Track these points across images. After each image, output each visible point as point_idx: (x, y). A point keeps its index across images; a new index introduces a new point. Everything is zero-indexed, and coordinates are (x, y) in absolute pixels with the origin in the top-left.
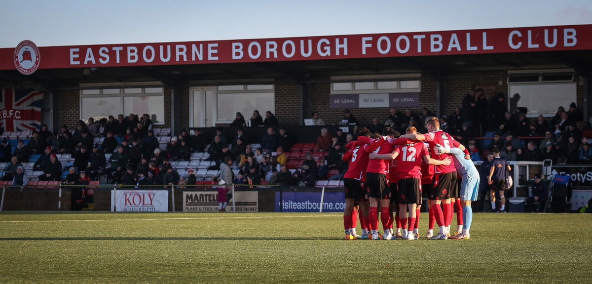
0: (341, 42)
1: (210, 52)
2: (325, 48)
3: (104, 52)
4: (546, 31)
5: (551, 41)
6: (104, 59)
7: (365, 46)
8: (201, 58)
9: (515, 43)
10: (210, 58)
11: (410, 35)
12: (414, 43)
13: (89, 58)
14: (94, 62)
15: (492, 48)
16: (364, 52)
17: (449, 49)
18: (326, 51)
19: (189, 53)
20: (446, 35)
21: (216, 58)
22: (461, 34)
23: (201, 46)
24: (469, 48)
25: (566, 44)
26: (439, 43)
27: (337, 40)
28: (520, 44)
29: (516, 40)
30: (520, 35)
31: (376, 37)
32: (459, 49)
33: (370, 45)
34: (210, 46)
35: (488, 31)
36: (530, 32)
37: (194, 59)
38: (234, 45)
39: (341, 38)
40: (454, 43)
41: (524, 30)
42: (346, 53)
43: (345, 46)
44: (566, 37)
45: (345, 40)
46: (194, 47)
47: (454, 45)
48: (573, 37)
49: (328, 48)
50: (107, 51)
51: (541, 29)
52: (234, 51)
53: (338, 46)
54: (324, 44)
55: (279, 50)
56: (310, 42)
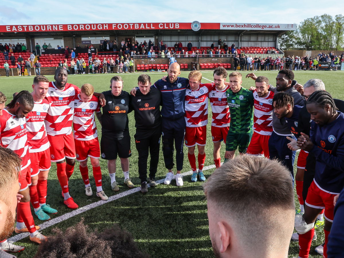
0: (106, 25)
1: (60, 28)
2: (100, 27)
3: (20, 27)
4: (170, 24)
5: (172, 26)
6: (20, 29)
7: (113, 27)
8: (57, 29)
9: (161, 27)
10: (60, 29)
11: (128, 24)
12: (129, 26)
13: (14, 29)
14: (16, 30)
15: (154, 28)
16: (113, 28)
17: (141, 28)
18: (100, 28)
19: (52, 28)
20: (140, 24)
21: (62, 29)
22: (145, 24)
23: (56, 26)
24: (147, 28)
25: (176, 27)
26: (138, 26)
27: (104, 25)
28: (162, 27)
29: (161, 26)
30: (162, 25)
31: (117, 24)
32: (144, 28)
33: (115, 26)
34: (60, 26)
35: (153, 24)
36: (165, 24)
37: (54, 30)
38: (68, 26)
39: (106, 24)
40: (142, 26)
41: (164, 24)
42: (107, 28)
43: (107, 26)
44: (176, 26)
45: (107, 25)
46: (54, 26)
47: (142, 27)
48: (178, 26)
49: (101, 27)
50: (21, 27)
51: (169, 23)
52: (68, 27)
53: (105, 26)
54: (100, 26)
55: (85, 27)
56: (95, 25)
